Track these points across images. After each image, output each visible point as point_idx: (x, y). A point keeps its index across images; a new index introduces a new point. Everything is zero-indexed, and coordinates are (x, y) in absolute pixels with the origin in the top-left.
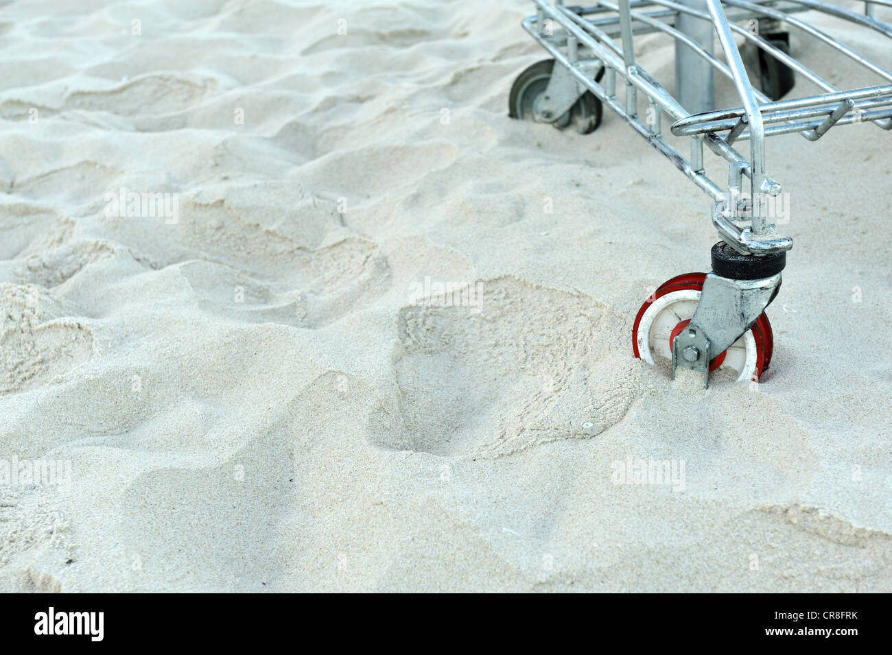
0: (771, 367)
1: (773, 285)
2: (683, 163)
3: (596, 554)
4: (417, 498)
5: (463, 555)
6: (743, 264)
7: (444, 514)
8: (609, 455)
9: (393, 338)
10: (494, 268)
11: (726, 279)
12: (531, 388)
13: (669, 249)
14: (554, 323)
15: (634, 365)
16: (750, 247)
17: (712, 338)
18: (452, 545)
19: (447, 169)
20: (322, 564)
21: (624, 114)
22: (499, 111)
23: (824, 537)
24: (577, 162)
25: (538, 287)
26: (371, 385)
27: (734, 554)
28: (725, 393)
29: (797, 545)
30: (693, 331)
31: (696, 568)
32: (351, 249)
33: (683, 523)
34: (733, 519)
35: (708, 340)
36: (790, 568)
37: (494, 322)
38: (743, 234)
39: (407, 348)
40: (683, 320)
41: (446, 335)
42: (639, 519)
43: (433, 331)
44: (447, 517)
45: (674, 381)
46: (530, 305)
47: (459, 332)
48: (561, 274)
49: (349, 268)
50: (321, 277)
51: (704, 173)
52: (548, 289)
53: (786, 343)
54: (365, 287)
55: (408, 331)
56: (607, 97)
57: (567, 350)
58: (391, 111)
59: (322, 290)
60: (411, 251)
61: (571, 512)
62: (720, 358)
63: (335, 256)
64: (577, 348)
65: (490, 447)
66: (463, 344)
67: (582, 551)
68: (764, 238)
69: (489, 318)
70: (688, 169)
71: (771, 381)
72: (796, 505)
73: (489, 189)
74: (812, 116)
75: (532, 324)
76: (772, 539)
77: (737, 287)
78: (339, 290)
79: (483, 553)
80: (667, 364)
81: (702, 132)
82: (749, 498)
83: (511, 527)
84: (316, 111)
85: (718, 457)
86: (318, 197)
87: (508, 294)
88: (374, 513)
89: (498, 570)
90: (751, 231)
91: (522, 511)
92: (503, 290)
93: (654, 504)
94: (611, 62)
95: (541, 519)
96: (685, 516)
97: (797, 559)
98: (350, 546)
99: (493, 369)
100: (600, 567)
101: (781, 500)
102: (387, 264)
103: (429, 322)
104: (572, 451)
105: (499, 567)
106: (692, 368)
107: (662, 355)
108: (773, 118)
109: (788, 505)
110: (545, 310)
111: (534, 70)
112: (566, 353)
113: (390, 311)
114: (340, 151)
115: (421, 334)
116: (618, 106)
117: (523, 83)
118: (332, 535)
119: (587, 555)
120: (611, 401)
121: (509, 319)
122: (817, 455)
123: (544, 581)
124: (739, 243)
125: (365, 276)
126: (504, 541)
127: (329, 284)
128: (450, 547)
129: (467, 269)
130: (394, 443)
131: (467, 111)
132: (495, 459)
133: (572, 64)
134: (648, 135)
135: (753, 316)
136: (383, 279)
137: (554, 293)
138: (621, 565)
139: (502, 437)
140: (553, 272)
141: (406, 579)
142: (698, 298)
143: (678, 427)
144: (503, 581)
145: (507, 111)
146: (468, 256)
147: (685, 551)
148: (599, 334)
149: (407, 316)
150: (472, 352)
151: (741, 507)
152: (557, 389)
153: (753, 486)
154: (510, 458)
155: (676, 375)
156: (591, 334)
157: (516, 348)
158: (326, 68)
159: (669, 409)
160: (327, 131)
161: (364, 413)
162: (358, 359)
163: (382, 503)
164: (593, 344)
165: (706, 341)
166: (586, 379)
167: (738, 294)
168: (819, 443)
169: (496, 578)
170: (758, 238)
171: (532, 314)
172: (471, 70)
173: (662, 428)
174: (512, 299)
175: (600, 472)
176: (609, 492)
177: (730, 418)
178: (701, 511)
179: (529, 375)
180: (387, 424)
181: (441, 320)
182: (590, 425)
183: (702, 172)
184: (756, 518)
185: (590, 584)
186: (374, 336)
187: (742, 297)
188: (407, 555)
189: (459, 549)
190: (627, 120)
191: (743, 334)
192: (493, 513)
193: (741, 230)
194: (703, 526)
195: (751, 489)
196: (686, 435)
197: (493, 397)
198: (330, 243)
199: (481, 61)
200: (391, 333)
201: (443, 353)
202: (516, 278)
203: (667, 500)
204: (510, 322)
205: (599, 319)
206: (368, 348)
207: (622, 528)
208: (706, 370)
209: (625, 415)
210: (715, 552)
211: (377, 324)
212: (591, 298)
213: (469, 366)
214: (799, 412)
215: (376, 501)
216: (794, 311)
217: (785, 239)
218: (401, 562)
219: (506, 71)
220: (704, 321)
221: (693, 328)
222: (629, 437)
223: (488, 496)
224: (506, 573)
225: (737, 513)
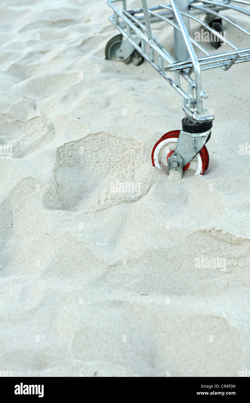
0: (209, 168)
1: (207, 135)
2: (172, 82)
3: (134, 252)
4: (62, 231)
5: (80, 255)
6: (195, 127)
7: (72, 238)
8: (141, 209)
9: (54, 161)
10: (96, 129)
11: (188, 133)
12: (112, 180)
13: (170, 117)
14: (121, 152)
15: (153, 170)
16: (197, 120)
17: (183, 158)
18: (76, 251)
19: (79, 84)
20: (24, 260)
21: (149, 60)
22: (101, 56)
23: (225, 241)
24: (134, 78)
25: (114, 136)
26: (44, 182)
27: (190, 250)
28: (190, 180)
29: (214, 245)
30: (175, 155)
31: (174, 256)
32: (39, 121)
33: (169, 238)
34: (189, 235)
35: (182, 158)
36: (212, 255)
37: (97, 152)
38: (194, 114)
39: (60, 165)
40: (172, 150)
41: (77, 158)
42: (152, 237)
43: (71, 157)
44: (74, 239)
45: (169, 176)
46: (112, 144)
47: (82, 157)
48: (124, 130)
49: (38, 129)
50: (26, 133)
51: (180, 86)
52: (119, 137)
53: (215, 157)
54: (44, 138)
55: (60, 158)
56: (142, 53)
57: (126, 164)
58: (56, 57)
59: (26, 139)
60: (63, 121)
61: (125, 234)
62: (187, 166)
63: (32, 124)
64: (130, 162)
65: (93, 207)
66: (84, 162)
67: (129, 251)
68: (202, 116)
69: (94, 150)
70: (174, 85)
71: (208, 174)
72: (214, 229)
73: (96, 93)
74: (224, 61)
75: (112, 152)
76: (204, 243)
77: (193, 136)
78: (33, 140)
79: (88, 254)
80: (166, 168)
81: (178, 70)
82: (196, 226)
83: (100, 242)
84: (24, 58)
85: (186, 208)
86: (25, 98)
87: (102, 139)
88: (45, 238)
89: (94, 261)
90: (197, 113)
91: (105, 235)
92: (100, 138)
93: (158, 230)
94: (143, 38)
95: (113, 237)
96: (170, 235)
97: (214, 251)
98: (35, 252)
99: (96, 172)
100: (135, 258)
101: (208, 226)
102: (53, 127)
103: (69, 153)
104: (126, 208)
105: (95, 259)
106: (176, 170)
107: (164, 165)
108: (208, 63)
109: (211, 229)
110: (118, 146)
111: (115, 39)
112: (126, 165)
113: (53, 149)
114: (34, 77)
115: (66, 159)
116: (147, 56)
117: (111, 44)
118: (28, 248)
119: (130, 252)
120: (143, 186)
121: (103, 150)
122: (224, 206)
123: (112, 264)
124: (192, 118)
125: (44, 133)
126: (97, 248)
127: (29, 136)
128: (75, 252)
129: (86, 129)
130: (54, 207)
131: (87, 57)
132: (95, 212)
133: (129, 37)
134: (158, 69)
135: (200, 147)
136: (51, 134)
137: (121, 139)
138: (144, 257)
139: (98, 202)
140: (121, 130)
141: (57, 266)
142: (177, 141)
143: (170, 196)
144: (96, 265)
145: (104, 57)
146: (86, 123)
147: (170, 249)
148: (139, 156)
149: (60, 151)
150: (88, 165)
151: (192, 230)
152: (121, 181)
153: (198, 220)
154: (101, 212)
155: (170, 173)
156: (136, 157)
157: (106, 163)
158: (29, 38)
159: (166, 188)
160: (29, 67)
161: (41, 194)
162: (39, 171)
163: (48, 233)
164: (136, 161)
165: (181, 159)
166: (133, 176)
167: (193, 139)
168: (226, 201)
169: (93, 264)
170: (200, 116)
171: (112, 148)
172: (90, 38)
173: (163, 196)
174: (104, 142)
175: (137, 217)
176: (140, 225)
177: (191, 190)
178: (176, 232)
179: (111, 174)
180: (51, 199)
181: (74, 152)
182: (134, 196)
183: (179, 86)
184: (198, 234)
185: (131, 265)
186: (46, 161)
187: (195, 140)
188: (58, 256)
189: (78, 252)
190: (150, 63)
191: (196, 156)
192: (93, 236)
193: (193, 113)
194: (177, 238)
195: (197, 222)
196: (173, 199)
197: (96, 185)
198: (30, 118)
199: (94, 33)
200: (53, 159)
201: (75, 166)
202: (106, 133)
203: (163, 228)
204: (103, 152)
205: (139, 150)
206: (43, 166)
207: (144, 241)
208: (182, 171)
209: (148, 191)
210: (182, 249)
211: (47, 155)
212: (136, 141)
213: (86, 171)
214: (219, 187)
215: (46, 233)
216: (220, 142)
217: (211, 116)
218: (55, 258)
219: (105, 38)
220: (180, 151)
221: (176, 154)
222: (149, 201)
223: (92, 229)
224: (98, 262)
225: (191, 233)
